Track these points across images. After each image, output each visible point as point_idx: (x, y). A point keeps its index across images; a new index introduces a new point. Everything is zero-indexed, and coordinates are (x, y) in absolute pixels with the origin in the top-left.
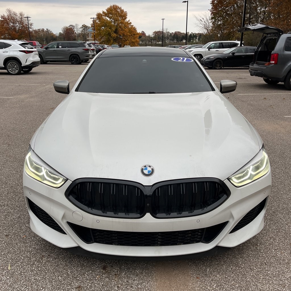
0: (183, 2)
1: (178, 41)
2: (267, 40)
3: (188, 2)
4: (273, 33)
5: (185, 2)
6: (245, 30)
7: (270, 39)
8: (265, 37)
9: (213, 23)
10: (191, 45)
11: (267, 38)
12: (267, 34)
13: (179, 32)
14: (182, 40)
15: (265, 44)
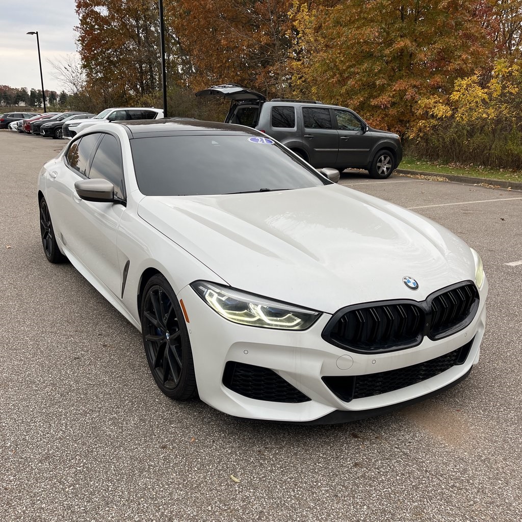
0: (29, 33)
1: (8, 103)
2: (239, 109)
3: (37, 33)
4: (251, 100)
5: (32, 33)
6: (211, 93)
7: (244, 109)
8: (235, 106)
9: (88, 75)
10: (62, 114)
11: (238, 107)
12: (238, 101)
13: (5, 86)
14: (16, 102)
15: (237, 116)
